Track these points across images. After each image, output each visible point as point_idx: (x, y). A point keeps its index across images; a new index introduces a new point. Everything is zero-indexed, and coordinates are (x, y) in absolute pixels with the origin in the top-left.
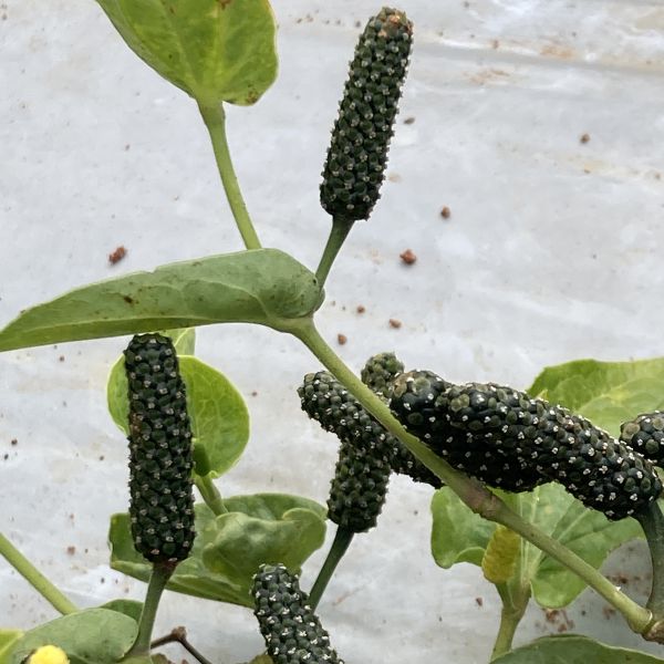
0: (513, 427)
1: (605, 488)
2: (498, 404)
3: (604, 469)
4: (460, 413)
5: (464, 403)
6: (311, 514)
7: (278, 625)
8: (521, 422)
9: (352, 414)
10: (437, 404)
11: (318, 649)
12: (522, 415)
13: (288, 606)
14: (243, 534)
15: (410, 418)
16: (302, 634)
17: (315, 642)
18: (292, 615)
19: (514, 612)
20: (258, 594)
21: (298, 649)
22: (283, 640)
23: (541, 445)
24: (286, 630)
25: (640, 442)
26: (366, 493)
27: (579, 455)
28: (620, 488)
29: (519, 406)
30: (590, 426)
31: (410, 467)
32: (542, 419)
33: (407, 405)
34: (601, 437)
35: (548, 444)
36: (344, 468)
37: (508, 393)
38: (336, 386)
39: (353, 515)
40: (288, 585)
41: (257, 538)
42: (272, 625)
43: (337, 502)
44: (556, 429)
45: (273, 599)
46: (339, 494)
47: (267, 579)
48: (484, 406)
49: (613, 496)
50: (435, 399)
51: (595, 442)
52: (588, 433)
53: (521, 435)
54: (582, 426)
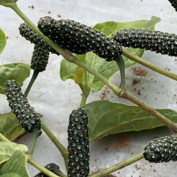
0: (74, 32)
1: (104, 51)
2: (69, 25)
3: (103, 45)
4: (58, 28)
5: (59, 25)
6: (25, 66)
7: (12, 97)
8: (77, 30)
9: (33, 34)
10: (51, 26)
11: (23, 104)
12: (77, 28)
13: (15, 91)
14: (3, 72)
15: (44, 30)
16: (19, 99)
17: (23, 101)
18: (16, 94)
19: (86, 93)
20: (6, 88)
21: (17, 104)
22: (13, 101)
23: (83, 37)
24: (14, 98)
25: (117, 38)
26: (42, 60)
27: (96, 40)
28: (109, 51)
29: (76, 25)
30: (99, 32)
31: (50, 49)
32: (83, 30)
33: (42, 26)
34: (102, 35)
35: (85, 37)
36: (35, 53)
37: (73, 22)
38: (29, 26)
39: (38, 67)
40: (15, 85)
41: (8, 73)
42: (10, 97)
43: (33, 63)
44: (88, 32)
45: (10, 89)
46: (33, 60)
47: (9, 84)
48: (65, 26)
49: (107, 53)
50: (51, 24)
51: (100, 37)
52: (98, 34)
53: (77, 34)
54: (97, 32)
